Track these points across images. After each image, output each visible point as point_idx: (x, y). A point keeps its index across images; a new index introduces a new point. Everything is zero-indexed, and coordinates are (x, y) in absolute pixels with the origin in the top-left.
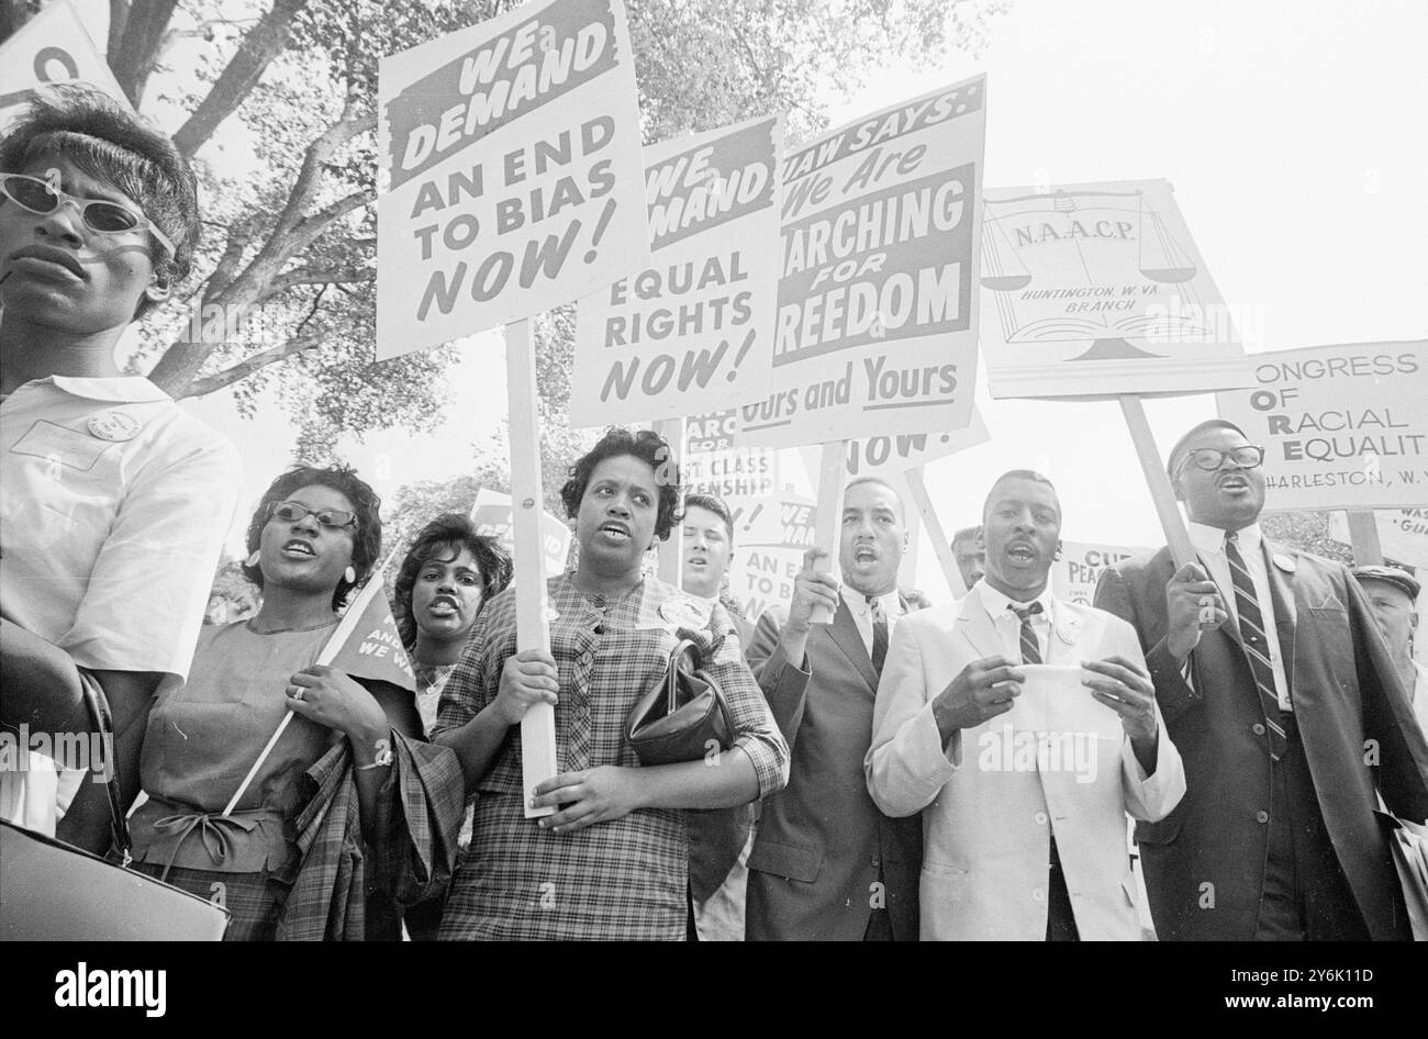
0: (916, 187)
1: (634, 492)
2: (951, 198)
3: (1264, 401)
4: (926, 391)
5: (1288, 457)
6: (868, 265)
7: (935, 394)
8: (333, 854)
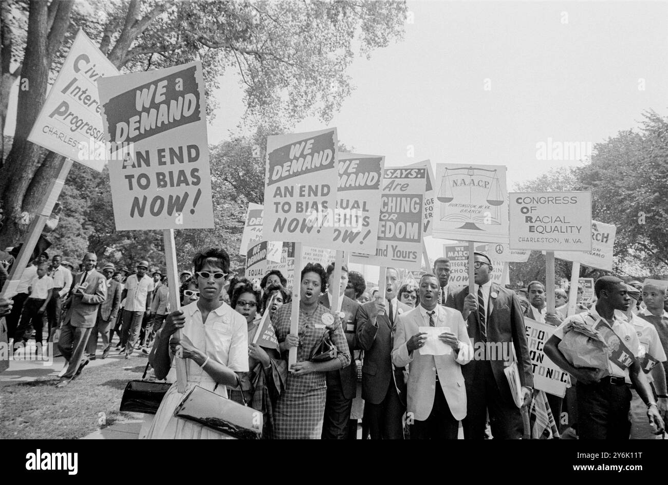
0: (406, 196)
1: (314, 282)
2: (416, 203)
3: (525, 210)
4: (409, 258)
5: (530, 231)
6: (391, 217)
7: (411, 259)
8: (261, 388)
